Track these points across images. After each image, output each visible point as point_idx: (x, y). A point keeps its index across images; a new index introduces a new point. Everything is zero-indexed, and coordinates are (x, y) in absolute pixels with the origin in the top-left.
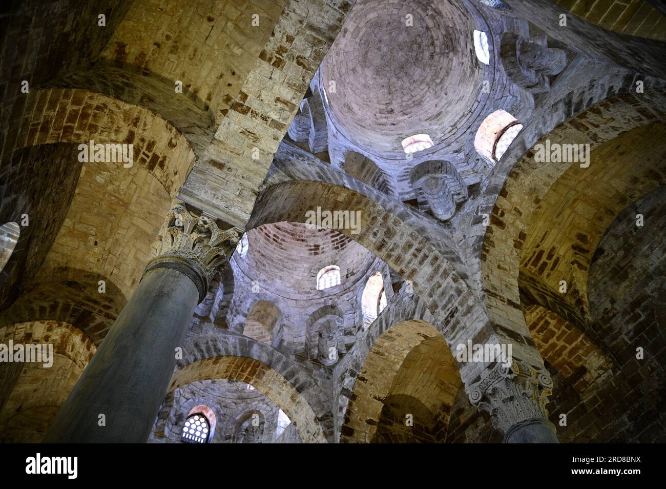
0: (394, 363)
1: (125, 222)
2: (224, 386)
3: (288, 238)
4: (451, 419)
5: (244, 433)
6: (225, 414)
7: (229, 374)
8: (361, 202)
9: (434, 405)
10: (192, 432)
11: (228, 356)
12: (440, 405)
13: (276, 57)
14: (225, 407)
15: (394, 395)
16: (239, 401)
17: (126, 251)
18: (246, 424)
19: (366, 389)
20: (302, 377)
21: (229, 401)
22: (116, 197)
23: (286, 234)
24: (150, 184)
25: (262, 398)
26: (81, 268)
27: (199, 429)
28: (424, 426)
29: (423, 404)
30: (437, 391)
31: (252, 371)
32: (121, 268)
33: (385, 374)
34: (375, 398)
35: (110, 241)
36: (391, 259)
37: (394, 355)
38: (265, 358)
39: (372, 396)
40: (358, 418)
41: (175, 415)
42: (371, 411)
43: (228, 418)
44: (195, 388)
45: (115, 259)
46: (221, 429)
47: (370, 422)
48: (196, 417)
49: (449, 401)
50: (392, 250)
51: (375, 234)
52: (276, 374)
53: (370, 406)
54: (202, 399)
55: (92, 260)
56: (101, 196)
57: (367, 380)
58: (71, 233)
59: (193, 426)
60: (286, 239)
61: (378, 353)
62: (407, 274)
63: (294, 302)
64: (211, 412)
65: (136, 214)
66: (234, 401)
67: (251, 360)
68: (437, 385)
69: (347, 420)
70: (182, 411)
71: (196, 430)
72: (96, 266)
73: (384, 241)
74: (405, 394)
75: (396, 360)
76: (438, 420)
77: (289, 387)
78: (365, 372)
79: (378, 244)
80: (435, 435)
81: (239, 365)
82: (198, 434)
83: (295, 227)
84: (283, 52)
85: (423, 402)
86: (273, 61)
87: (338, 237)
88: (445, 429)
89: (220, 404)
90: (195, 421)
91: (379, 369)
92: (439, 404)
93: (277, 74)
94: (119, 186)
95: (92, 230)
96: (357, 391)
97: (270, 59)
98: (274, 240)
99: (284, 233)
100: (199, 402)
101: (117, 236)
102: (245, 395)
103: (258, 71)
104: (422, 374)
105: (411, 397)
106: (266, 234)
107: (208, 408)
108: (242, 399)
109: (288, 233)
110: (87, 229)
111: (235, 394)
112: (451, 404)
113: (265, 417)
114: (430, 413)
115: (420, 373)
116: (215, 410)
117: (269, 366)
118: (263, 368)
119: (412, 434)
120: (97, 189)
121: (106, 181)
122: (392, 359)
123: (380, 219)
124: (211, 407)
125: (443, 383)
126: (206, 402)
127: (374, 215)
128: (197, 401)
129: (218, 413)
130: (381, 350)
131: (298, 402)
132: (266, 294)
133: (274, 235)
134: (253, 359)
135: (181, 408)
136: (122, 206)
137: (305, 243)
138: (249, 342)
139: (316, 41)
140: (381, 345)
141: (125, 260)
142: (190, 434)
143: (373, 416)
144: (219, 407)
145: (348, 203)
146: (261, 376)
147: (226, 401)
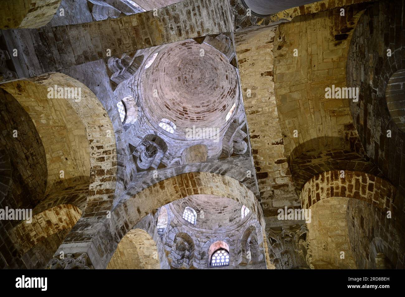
0: (272, 112)
1: (71, 137)
3: (207, 114)
4: (358, 131)
5: (250, 245)
6: (234, 240)
7: (180, 193)
8: (149, 17)
9: (339, 132)
10: (218, 261)
11: (167, 179)
12: (343, 128)
14: (232, 236)
15: (304, 143)
16: (239, 228)
17: (81, 153)
18: (249, 239)
19: (261, 142)
20: (225, 167)
21: (233, 231)
22: (58, 126)
23: (205, 113)
24: (62, 105)
25: (251, 217)
26: (68, 178)
27: (223, 257)
28: (342, 151)
29: (332, 137)
30: (334, 120)
31: (193, 183)
32: (85, 165)
33: (270, 125)
34: (273, 144)
35: (72, 152)
36: (189, 33)
37: (266, 106)
38: (194, 169)
39: (270, 144)
40: (267, 164)
41: (199, 254)
42: (275, 155)
43: (236, 241)
44: (208, 234)
45: (80, 161)
46: (233, 250)
47: (279, 162)
48: (219, 252)
49: (348, 120)
50: (186, 27)
51: (172, 28)
52: (205, 174)
53: (273, 152)
54: (215, 239)
55: (71, 170)
56: (51, 131)
57: (259, 136)
58: (53, 161)
59: (218, 258)
60: (206, 116)
61: (253, 113)
62: (201, 31)
64: (224, 243)
65: (72, 129)
66: (236, 230)
67: (185, 175)
68: (330, 116)
69: (258, 169)
71: (220, 259)
72: (75, 172)
73: (178, 27)
74: (312, 138)
75: (271, 110)
76: (349, 138)
77: (217, 177)
78: (254, 131)
79: (178, 32)
80: (354, 151)
81: (181, 182)
82: (223, 261)
85: (330, 135)
88: (359, 141)
89: (228, 236)
90: (219, 254)
91: (263, 123)
92: (342, 127)
94: (53, 118)
95: (60, 153)
96: (256, 147)
98: (197, 119)
99: (203, 113)
100: (214, 240)
101: (73, 148)
102: (241, 223)
104: (313, 116)
105: (319, 138)
107: (221, 242)
108: (241, 226)
109: (206, 112)
110: (58, 153)
111: (236, 226)
112: (351, 121)
113: (256, 226)
114: (341, 139)
115: (311, 115)
116: (226, 241)
117: (198, 172)
118: (196, 176)
119: (332, 159)
120: (47, 128)
121: (46, 121)
122: (267, 110)
123: (166, 17)
124: (223, 240)
125: (334, 112)
127: (162, 17)
128: (212, 240)
129: (228, 242)
130: (254, 109)
131: (228, 183)
132: (193, 143)
133: (197, 117)
134: (186, 174)
135: (203, 249)
136: (64, 129)
137: (217, 110)
138: (182, 167)
140: (251, 106)
141: (84, 158)
142: (217, 263)
143: (279, 157)
144: (228, 238)
145: (142, 23)
146: (200, 183)
147: (232, 232)
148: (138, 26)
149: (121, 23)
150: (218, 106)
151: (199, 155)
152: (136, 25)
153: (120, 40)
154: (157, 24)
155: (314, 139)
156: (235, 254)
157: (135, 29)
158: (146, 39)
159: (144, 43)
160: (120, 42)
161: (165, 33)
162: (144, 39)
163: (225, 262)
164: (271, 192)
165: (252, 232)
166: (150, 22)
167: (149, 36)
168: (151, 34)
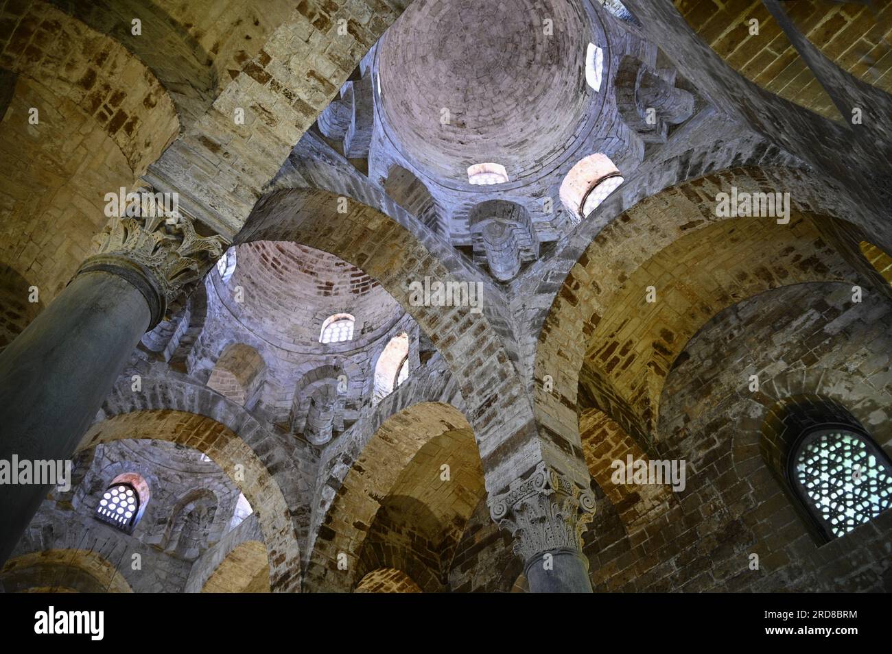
0: (404, 454)
1: (61, 199)
2: (169, 452)
3: (293, 266)
4: (464, 536)
5: (186, 518)
6: (163, 490)
7: (177, 435)
8: (398, 236)
9: (445, 516)
10: (112, 507)
11: (181, 411)
12: (453, 517)
13: (321, 14)
14: (166, 479)
15: (397, 496)
16: (185, 475)
17: (56, 241)
18: (191, 507)
19: (361, 482)
20: (279, 454)
21: (173, 473)
22: (53, 162)
23: (291, 261)
24: (108, 153)
25: (219, 475)
27: (124, 504)
28: (427, 540)
29: (431, 513)
30: (453, 498)
31: (211, 437)
32: (45, 264)
33: (389, 467)
34: (371, 495)
35: (35, 222)
36: (425, 319)
37: (406, 444)
38: (231, 422)
39: (367, 493)
40: (344, 519)
41: (92, 481)
42: (362, 512)
43: (166, 495)
44: (127, 449)
45: (37, 250)
46: (154, 508)
47: (359, 526)
48: (122, 489)
49: (466, 512)
51: (409, 282)
52: (243, 445)
53: (363, 505)
54: (134, 465)
56: (31, 156)
57: (364, 471)
59: (116, 500)
60: (290, 268)
61: (385, 438)
62: (441, 341)
63: (286, 353)
64: (144, 483)
66: (180, 473)
67: (211, 421)
68: (453, 491)
69: (329, 519)
70: (100, 477)
71: (118, 505)
72: (7, 254)
74: (411, 495)
75: (407, 451)
76: (447, 535)
77: (258, 465)
78: (364, 461)
80: (439, 553)
81: (195, 425)
83: (304, 253)
84: (331, 9)
85: (432, 509)
86: (315, 19)
87: (360, 278)
88: (454, 548)
89: (159, 474)
90: (120, 493)
91: (382, 459)
92: (452, 515)
93: (317, 38)
94: (61, 147)
95: (9, 202)
96: (349, 484)
97: (311, 16)
98: (273, 265)
99: (288, 259)
100: (129, 468)
101: (46, 218)
102: (195, 468)
103: (291, 28)
105: (417, 500)
106: (263, 255)
107: (141, 478)
108: (192, 472)
109: (294, 259)
111: (183, 465)
112: (467, 517)
113: (219, 500)
114: (439, 525)
116: (150, 482)
117: (236, 433)
118: (226, 435)
119: (410, 548)
120: (27, 144)
121: (41, 136)
122: (402, 449)
123: (419, 263)
124: (145, 478)
125: (461, 490)
126: (138, 469)
127: (413, 256)
128: (126, 466)
129: (153, 486)
130: (389, 435)
131: (267, 487)
132: (248, 336)
133: (274, 259)
134: (215, 421)
135: (102, 473)
136: (60, 175)
137: (314, 278)
138: (214, 396)
139: (380, 5)
140: (390, 428)
141: (52, 253)
142: (108, 510)
143: (364, 519)
144: (157, 478)
145: (382, 234)
146: (222, 444)
147: (169, 472)
148: (373, 232)
149: (358, 212)
150: (319, 270)
151: (239, 360)
152: (372, 229)
153: (330, 230)
154: (398, 253)
155: (412, 498)
156: (153, 519)
157: (365, 232)
158: (362, 254)
159: (354, 256)
160: (329, 233)
161: (395, 274)
162: (361, 251)
163: (123, 515)
164: (323, 571)
165: (203, 499)
166: (393, 242)
167: (370, 255)
168: (377, 255)
